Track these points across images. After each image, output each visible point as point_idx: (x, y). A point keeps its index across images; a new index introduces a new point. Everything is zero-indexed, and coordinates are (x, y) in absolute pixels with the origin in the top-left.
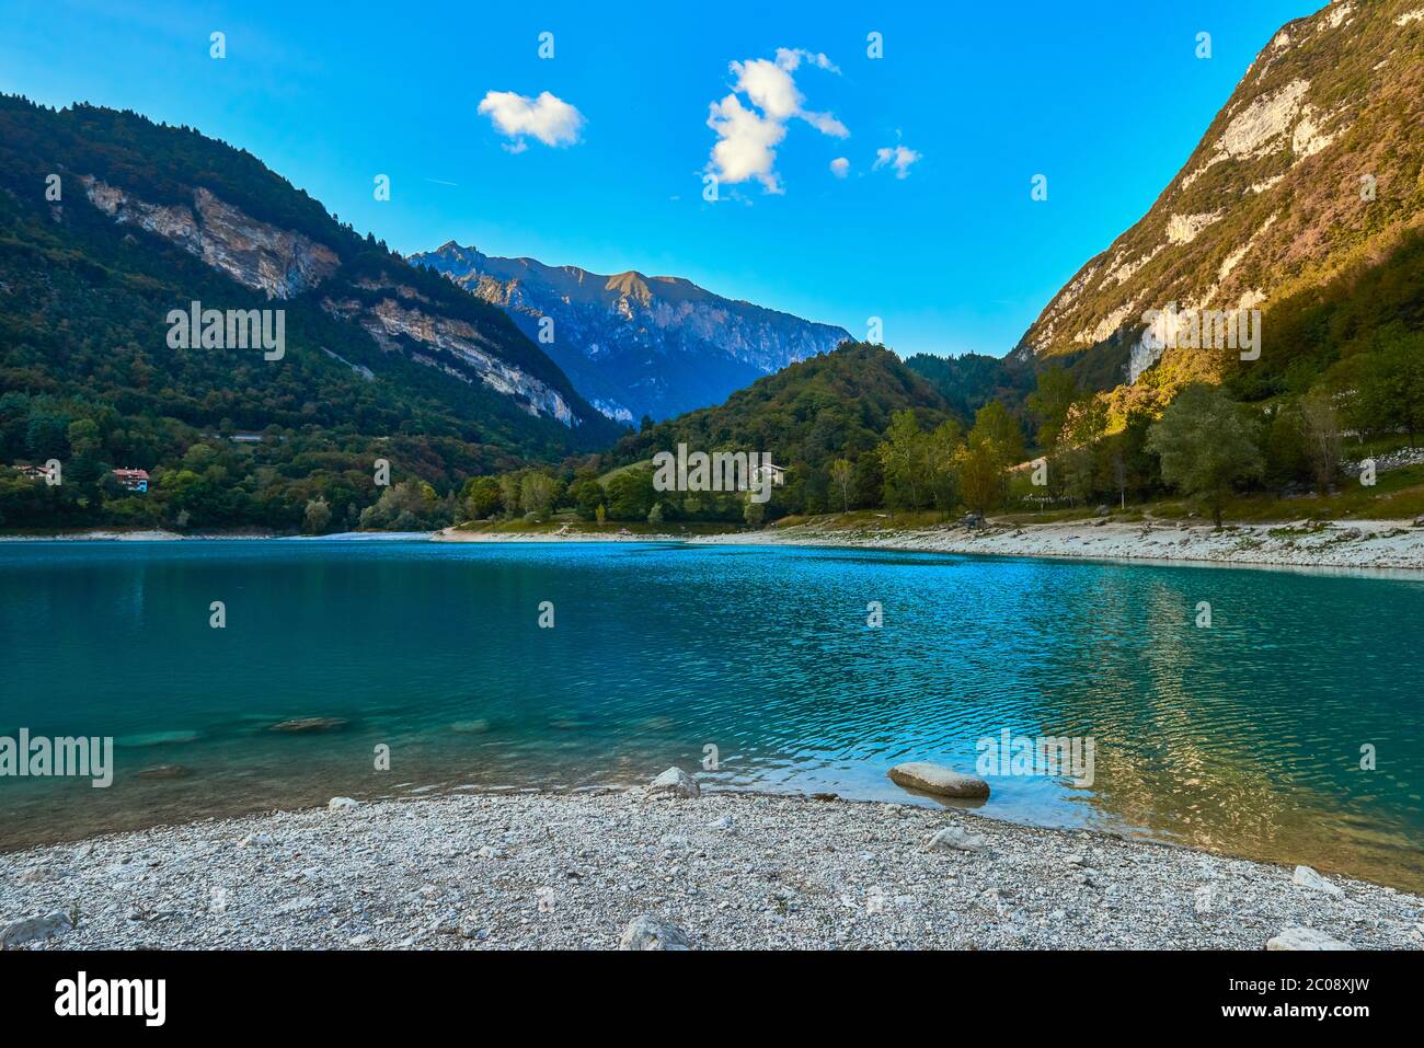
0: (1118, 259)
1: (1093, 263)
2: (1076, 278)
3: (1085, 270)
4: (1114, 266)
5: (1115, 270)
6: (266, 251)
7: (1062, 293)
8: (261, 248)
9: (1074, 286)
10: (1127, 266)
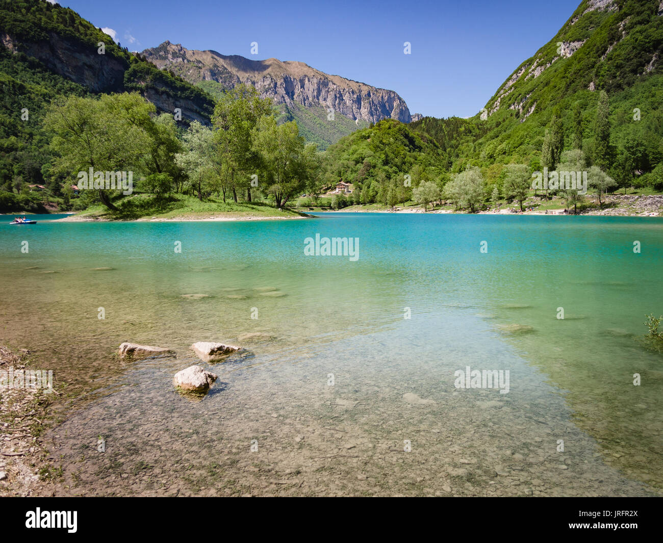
0: (535, 64)
1: (523, 65)
2: (516, 72)
3: (520, 69)
4: (533, 67)
5: (533, 70)
6: (87, 66)
7: (508, 80)
8: (85, 64)
9: (515, 76)
10: (539, 68)
